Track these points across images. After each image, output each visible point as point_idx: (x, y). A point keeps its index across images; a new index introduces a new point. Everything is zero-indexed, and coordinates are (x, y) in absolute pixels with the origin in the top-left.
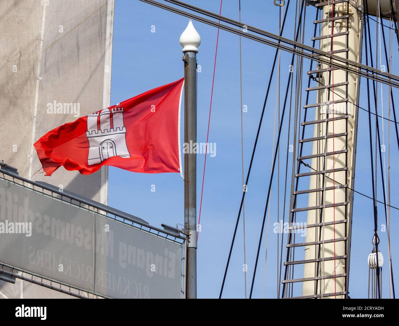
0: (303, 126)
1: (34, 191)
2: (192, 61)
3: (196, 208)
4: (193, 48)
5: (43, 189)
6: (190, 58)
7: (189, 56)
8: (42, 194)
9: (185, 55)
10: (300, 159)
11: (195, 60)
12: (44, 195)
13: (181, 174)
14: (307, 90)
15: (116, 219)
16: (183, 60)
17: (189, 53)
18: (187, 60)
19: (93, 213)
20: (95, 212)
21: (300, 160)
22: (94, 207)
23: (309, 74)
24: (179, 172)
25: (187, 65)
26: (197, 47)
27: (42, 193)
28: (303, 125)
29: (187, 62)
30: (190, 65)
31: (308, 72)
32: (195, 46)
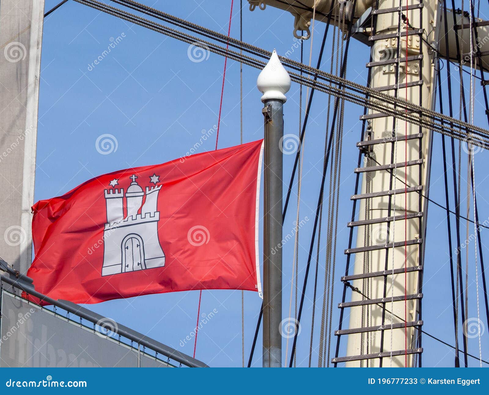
0: (350, 228)
1: (56, 315)
2: (278, 115)
3: (281, 348)
4: (278, 94)
5: (68, 313)
6: (273, 111)
7: (273, 107)
8: (66, 320)
9: (265, 106)
10: (346, 279)
11: (281, 113)
12: (70, 322)
13: (260, 294)
14: (357, 171)
15: (169, 362)
16: (264, 113)
17: (272, 103)
18: (269, 114)
19: (138, 352)
20: (140, 351)
21: (346, 281)
22: (140, 343)
23: (360, 146)
24: (256, 290)
25: (270, 121)
26: (284, 93)
27: (66, 318)
28: (350, 226)
29: (270, 116)
30: (274, 123)
31: (358, 143)
32: (282, 92)
